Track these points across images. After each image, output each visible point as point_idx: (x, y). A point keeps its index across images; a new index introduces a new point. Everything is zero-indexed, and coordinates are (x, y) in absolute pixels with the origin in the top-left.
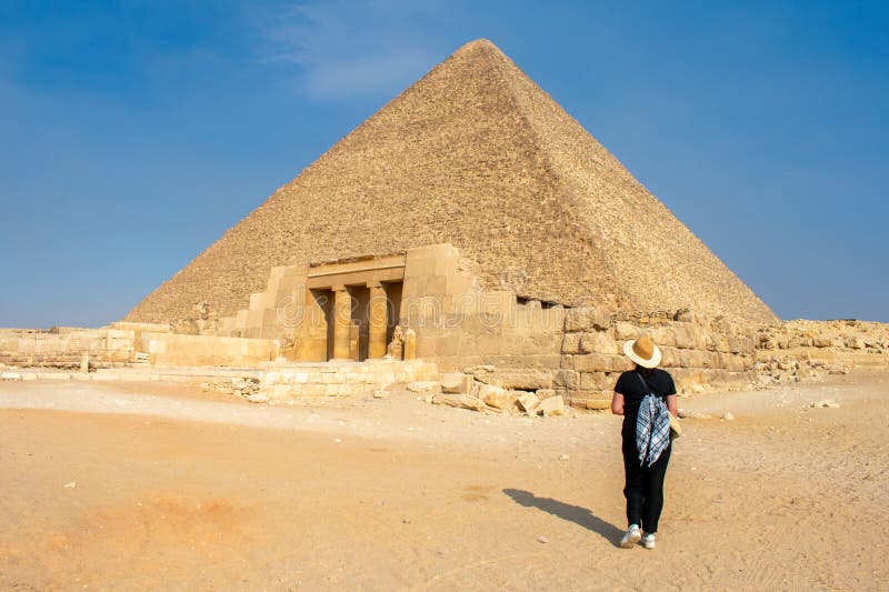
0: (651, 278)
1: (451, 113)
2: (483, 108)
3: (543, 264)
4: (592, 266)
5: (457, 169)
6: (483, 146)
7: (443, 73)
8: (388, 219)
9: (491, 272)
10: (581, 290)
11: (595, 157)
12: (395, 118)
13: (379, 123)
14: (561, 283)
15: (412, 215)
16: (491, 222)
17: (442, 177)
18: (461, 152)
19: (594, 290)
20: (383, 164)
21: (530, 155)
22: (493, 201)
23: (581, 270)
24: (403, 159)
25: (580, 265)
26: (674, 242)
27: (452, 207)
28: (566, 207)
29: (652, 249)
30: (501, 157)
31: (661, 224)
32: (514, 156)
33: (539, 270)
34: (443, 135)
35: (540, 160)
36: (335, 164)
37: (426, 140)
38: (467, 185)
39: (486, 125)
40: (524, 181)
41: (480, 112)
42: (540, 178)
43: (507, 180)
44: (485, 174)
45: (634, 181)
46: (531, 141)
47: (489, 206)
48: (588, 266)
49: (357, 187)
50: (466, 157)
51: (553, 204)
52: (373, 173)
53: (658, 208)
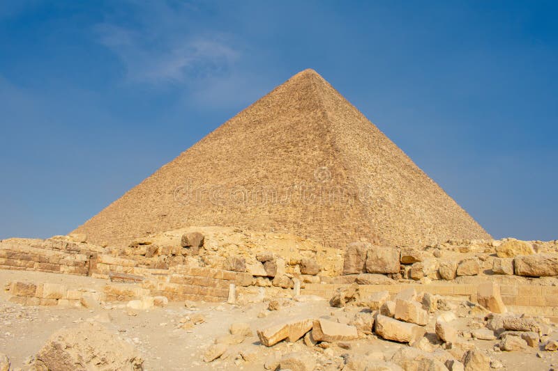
0: (410, 229)
1: (279, 113)
2: (299, 109)
3: (314, 213)
4: (352, 214)
5: (272, 148)
6: (293, 132)
7: (280, 90)
8: (220, 183)
9: (275, 220)
10: (339, 234)
11: (384, 147)
12: (245, 120)
13: (234, 122)
14: (325, 228)
15: (236, 179)
16: (285, 183)
17: (261, 154)
18: (278, 137)
19: (350, 233)
20: (228, 147)
21: (322, 136)
22: (290, 168)
23: (342, 218)
24: (241, 143)
25: (342, 213)
26: (441, 209)
27: (262, 172)
28: (341, 170)
29: (418, 210)
30: (302, 139)
31: (432, 195)
32: (311, 137)
33: (311, 218)
34: (270, 127)
35: (328, 139)
36: (201, 149)
37: (259, 130)
38: (276, 158)
39: (298, 119)
40: (315, 153)
41: (296, 111)
42: (326, 151)
43: (303, 154)
44: (289, 150)
45: (414, 166)
46: (325, 126)
47: (287, 172)
48: (348, 214)
49: (209, 162)
50: (280, 140)
51: (331, 169)
52: (220, 154)
53: (432, 185)
